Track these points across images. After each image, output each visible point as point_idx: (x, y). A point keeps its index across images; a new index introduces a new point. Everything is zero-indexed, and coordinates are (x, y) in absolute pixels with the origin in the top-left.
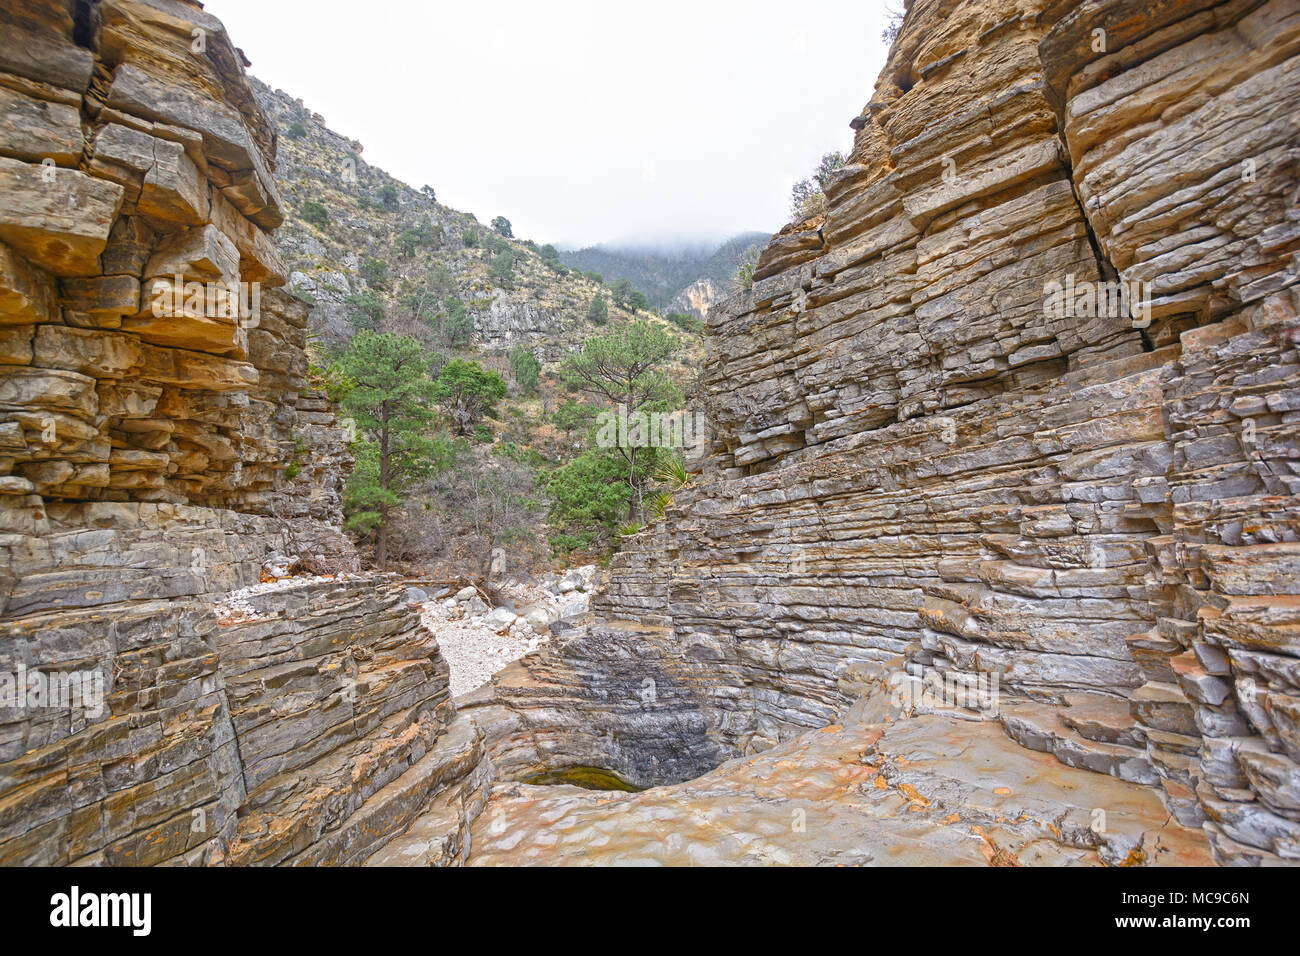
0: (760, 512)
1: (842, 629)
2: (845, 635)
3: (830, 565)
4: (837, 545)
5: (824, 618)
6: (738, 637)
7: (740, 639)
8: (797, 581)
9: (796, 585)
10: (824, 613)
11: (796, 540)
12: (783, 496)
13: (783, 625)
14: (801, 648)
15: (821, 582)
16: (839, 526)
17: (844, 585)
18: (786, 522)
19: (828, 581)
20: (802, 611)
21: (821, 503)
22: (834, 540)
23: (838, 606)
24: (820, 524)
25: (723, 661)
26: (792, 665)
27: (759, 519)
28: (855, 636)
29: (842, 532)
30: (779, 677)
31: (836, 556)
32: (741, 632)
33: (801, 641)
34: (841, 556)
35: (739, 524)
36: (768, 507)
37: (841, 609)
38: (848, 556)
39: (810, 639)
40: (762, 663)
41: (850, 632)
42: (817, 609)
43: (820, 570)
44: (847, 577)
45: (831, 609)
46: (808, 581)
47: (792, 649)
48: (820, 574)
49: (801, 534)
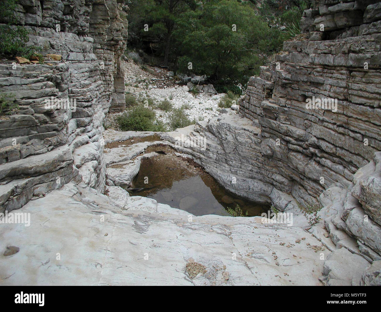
0: (319, 69)
1: (341, 164)
2: (341, 167)
3: (345, 119)
4: (352, 107)
5: (333, 153)
6: (289, 149)
7: (290, 150)
8: (326, 124)
9: (324, 126)
10: (334, 150)
11: (331, 95)
12: (332, 61)
13: (312, 150)
14: (318, 167)
15: (337, 129)
16: (355, 93)
17: (349, 135)
18: (330, 81)
19: (341, 130)
20: (323, 145)
21: (351, 72)
22: (350, 102)
23: (342, 148)
24: (345, 88)
25: (280, 160)
26: (310, 176)
27: (317, 74)
28: (346, 171)
29: (356, 98)
30: (303, 180)
31: (350, 114)
32: (291, 146)
33: (319, 163)
34: (351, 115)
35: (305, 74)
36: (325, 66)
37: (343, 151)
38: (355, 116)
39: (323, 163)
40: (297, 168)
41: (345, 167)
42: (332, 146)
43: (340, 121)
44: (351, 130)
45: (338, 149)
46: (331, 126)
47: (313, 165)
48: (338, 123)
49: (335, 92)
